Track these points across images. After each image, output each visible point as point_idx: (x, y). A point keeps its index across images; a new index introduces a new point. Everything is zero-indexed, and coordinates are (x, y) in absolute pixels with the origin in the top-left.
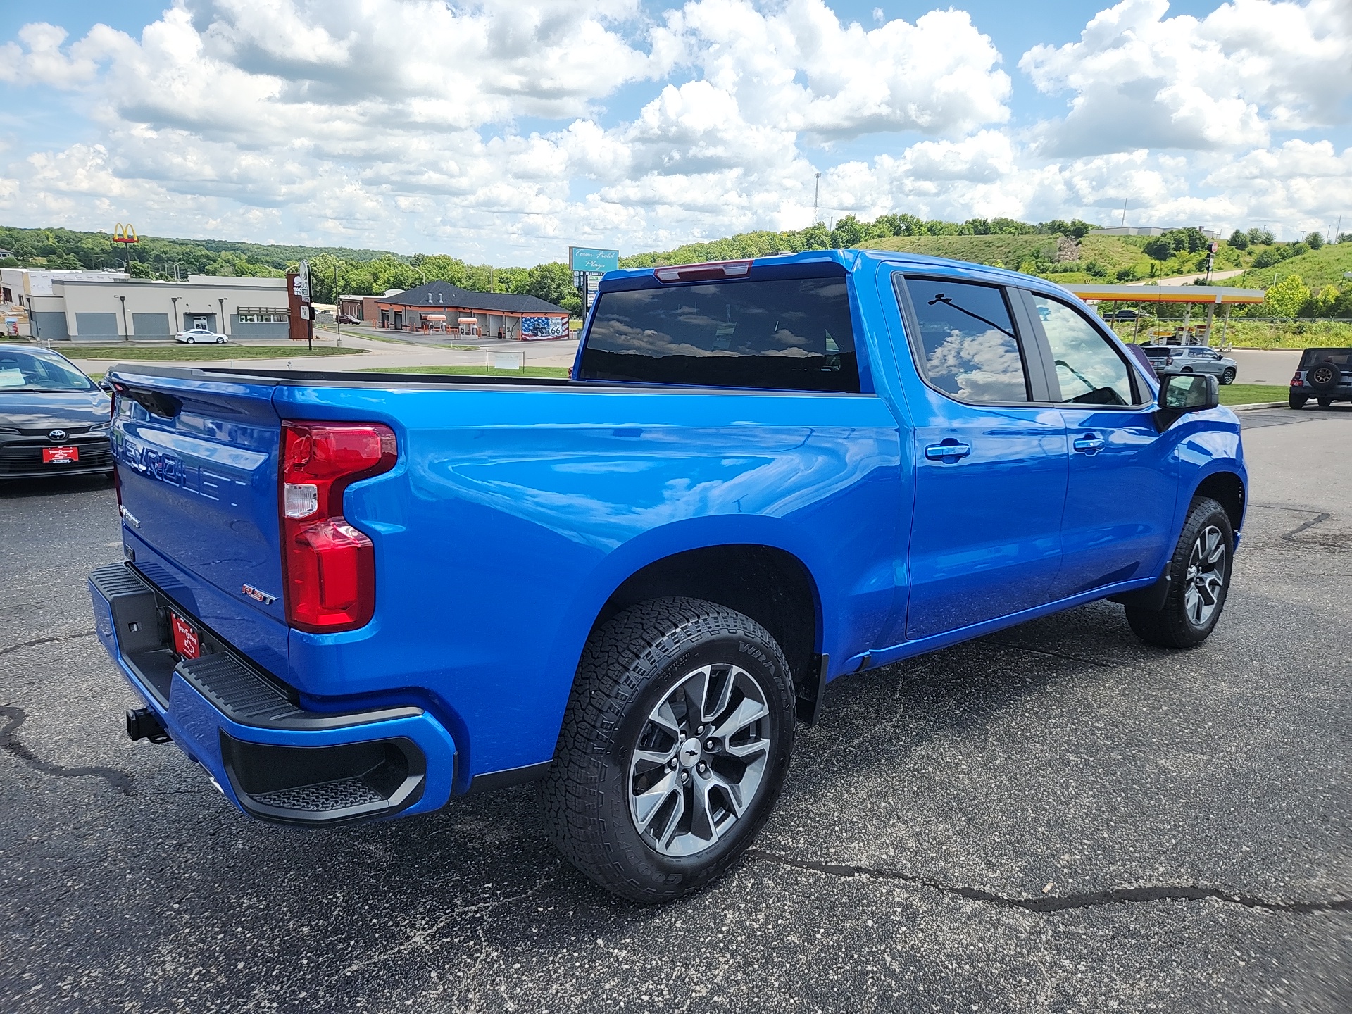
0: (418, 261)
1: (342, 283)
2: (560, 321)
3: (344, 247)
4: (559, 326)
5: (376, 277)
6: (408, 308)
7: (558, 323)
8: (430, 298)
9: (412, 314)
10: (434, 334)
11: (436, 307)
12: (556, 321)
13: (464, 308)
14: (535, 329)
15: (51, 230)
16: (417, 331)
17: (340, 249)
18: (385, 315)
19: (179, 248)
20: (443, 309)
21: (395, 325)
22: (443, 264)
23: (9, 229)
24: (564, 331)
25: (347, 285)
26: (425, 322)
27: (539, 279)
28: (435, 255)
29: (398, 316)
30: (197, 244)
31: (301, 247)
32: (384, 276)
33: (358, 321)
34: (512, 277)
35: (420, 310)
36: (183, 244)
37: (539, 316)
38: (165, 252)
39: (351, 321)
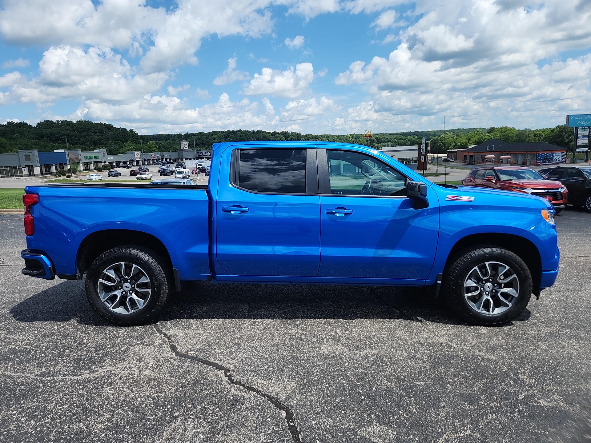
0: (492, 130)
1: (454, 144)
2: (561, 154)
3: (460, 128)
4: (560, 157)
5: (469, 140)
6: (476, 153)
7: (559, 155)
8: (488, 148)
9: (478, 156)
10: (488, 165)
11: (491, 152)
12: (558, 154)
13: (505, 151)
14: (544, 159)
15: (351, 135)
16: (480, 164)
17: (458, 129)
18: (465, 157)
19: (392, 137)
20: (494, 153)
21: (470, 161)
22: (504, 130)
23: (339, 136)
24: (563, 159)
25: (456, 145)
26: (484, 159)
27: (558, 133)
28: (500, 127)
29: (471, 157)
30: (399, 134)
31: (441, 130)
32: (473, 139)
33: (453, 161)
34: (542, 133)
35: (482, 154)
36: (394, 135)
37: (548, 152)
38: (387, 139)
39: (450, 161)
